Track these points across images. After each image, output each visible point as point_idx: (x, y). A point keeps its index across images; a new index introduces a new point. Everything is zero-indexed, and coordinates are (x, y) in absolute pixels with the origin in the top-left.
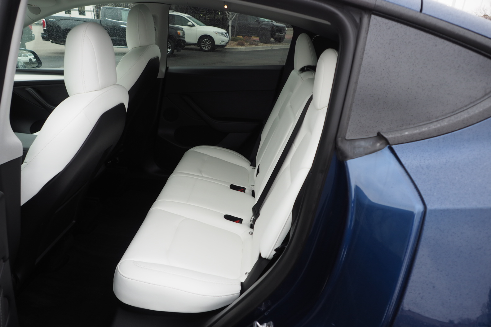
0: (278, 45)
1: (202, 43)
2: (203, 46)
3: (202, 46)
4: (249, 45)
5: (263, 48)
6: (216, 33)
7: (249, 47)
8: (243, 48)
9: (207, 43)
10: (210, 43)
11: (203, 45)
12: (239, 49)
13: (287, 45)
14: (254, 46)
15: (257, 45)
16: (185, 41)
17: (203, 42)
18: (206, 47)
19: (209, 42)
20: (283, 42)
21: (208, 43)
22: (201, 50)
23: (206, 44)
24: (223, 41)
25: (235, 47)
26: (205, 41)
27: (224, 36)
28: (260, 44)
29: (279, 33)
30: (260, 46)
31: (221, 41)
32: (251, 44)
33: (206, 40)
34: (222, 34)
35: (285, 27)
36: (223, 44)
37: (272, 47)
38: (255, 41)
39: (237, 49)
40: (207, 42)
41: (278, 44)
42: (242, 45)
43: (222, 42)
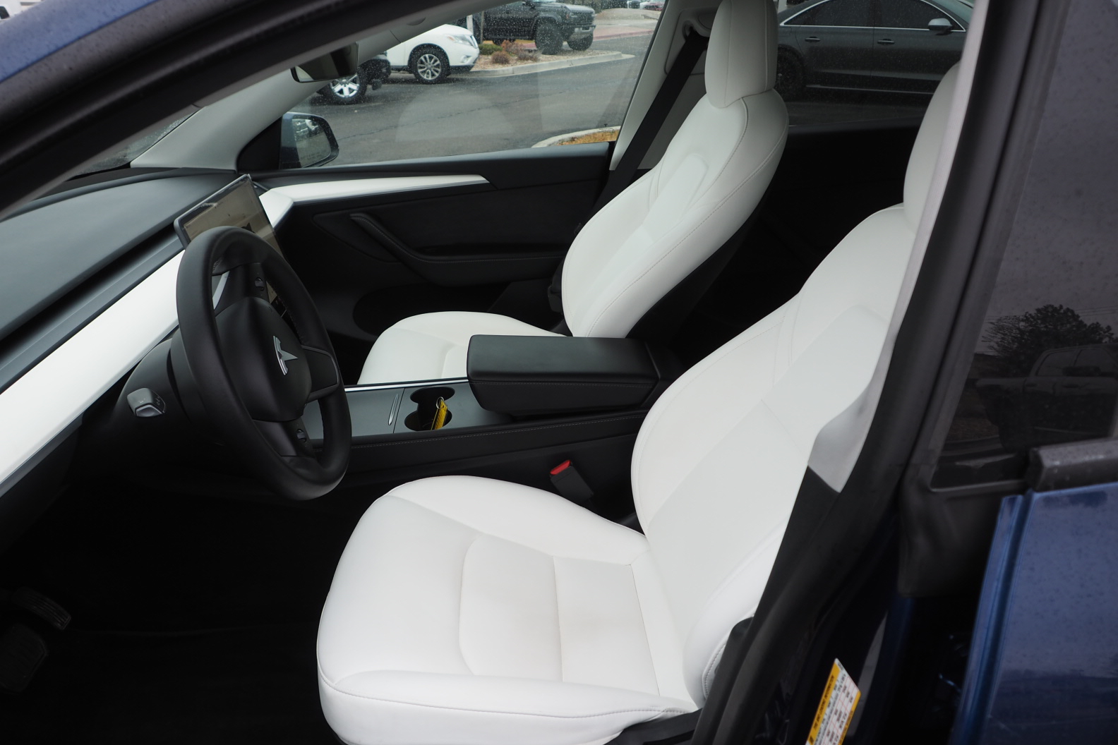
0: (581, 57)
1: (419, 65)
2: (422, 72)
3: (420, 71)
4: (517, 60)
5: (551, 65)
6: (451, 38)
7: (520, 65)
8: (508, 70)
9: (430, 64)
10: (438, 62)
11: (421, 68)
12: (501, 73)
13: (600, 55)
14: (529, 64)
15: (535, 60)
16: (389, 63)
17: (422, 62)
18: (428, 74)
19: (436, 61)
20: (591, 47)
21: (434, 63)
22: (419, 81)
23: (429, 66)
24: (468, 57)
25: (490, 68)
26: (425, 58)
27: (468, 43)
28: (542, 57)
29: (581, 29)
30: (544, 63)
31: (463, 57)
32: (523, 58)
33: (427, 56)
34: (463, 39)
35: (592, 13)
36: (467, 62)
37: (571, 61)
38: (530, 51)
39: (494, 71)
40: (430, 61)
41: (580, 55)
42: (504, 61)
43: (465, 58)
